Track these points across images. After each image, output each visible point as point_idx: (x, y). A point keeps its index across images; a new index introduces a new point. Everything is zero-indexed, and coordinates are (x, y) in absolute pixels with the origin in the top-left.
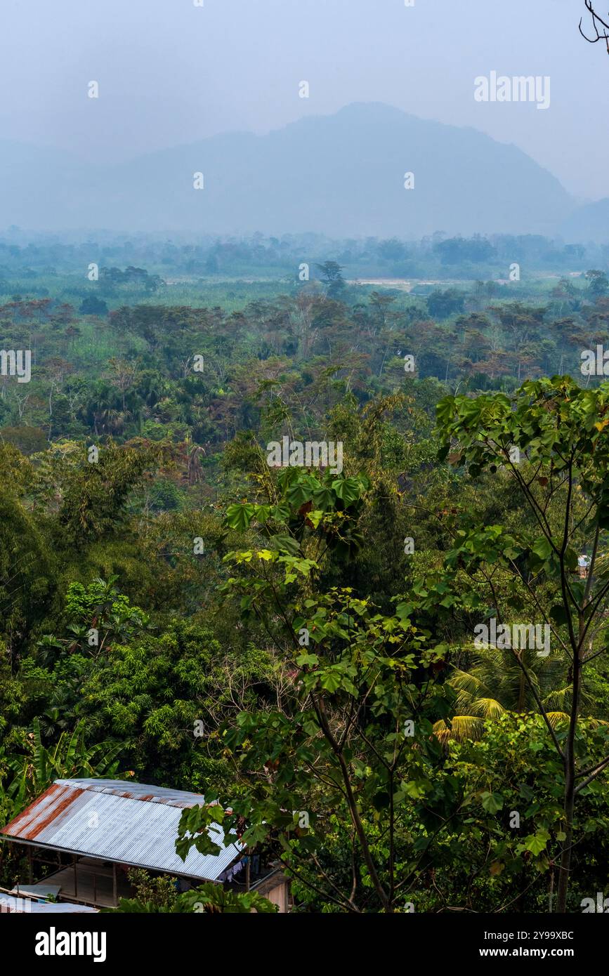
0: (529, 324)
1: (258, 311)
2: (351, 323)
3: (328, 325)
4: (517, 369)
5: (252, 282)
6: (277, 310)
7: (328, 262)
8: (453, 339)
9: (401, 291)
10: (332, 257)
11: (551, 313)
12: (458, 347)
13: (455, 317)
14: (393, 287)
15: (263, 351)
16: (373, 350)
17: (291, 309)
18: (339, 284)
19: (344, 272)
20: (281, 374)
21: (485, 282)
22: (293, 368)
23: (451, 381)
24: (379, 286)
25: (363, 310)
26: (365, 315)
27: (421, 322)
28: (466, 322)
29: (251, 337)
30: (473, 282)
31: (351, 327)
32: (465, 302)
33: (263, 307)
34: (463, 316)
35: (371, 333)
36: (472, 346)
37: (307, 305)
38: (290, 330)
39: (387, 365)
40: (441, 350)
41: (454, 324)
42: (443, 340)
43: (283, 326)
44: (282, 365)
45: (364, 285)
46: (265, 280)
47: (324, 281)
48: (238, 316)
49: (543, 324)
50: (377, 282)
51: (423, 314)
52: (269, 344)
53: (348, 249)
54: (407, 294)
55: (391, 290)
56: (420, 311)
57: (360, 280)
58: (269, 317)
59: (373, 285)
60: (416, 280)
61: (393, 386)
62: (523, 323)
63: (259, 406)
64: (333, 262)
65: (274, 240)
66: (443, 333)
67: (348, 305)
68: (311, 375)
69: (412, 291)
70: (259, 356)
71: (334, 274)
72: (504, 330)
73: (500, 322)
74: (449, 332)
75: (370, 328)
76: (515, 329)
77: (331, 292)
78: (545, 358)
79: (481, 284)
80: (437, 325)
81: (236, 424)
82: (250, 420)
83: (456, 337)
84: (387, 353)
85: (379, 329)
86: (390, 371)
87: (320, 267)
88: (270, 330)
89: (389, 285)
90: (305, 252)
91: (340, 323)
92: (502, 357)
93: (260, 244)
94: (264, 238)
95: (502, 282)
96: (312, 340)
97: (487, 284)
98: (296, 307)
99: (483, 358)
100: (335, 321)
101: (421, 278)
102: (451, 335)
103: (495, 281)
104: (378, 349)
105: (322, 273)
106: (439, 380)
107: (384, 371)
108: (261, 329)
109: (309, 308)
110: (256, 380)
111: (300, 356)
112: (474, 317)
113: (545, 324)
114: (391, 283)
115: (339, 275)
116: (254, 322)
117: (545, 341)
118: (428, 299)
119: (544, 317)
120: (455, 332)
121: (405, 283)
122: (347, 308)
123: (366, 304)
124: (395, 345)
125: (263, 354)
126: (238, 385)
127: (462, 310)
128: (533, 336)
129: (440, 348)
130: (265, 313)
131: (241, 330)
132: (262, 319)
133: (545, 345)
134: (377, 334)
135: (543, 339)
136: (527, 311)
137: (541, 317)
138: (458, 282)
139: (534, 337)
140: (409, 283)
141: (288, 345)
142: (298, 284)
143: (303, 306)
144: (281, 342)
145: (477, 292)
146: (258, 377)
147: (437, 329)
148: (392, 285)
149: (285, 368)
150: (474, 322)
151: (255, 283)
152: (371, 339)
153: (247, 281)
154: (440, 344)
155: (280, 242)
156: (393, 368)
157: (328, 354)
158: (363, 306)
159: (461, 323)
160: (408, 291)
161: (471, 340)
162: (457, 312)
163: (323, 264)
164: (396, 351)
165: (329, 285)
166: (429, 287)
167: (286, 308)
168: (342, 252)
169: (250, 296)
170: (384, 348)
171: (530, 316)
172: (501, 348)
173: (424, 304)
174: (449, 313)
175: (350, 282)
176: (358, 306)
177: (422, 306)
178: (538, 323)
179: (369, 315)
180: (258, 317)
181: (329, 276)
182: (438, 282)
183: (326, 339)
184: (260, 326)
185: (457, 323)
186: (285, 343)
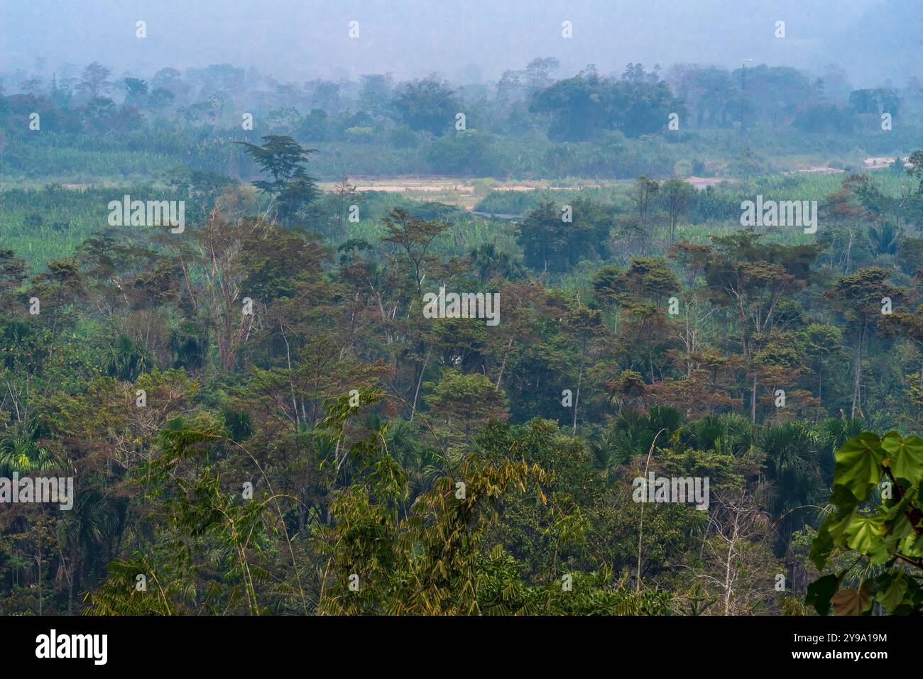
0: (775, 285)
1: (106, 261)
2: (338, 288)
3: (282, 293)
4: (748, 394)
5: (83, 188)
6: (153, 256)
7: (273, 138)
8: (588, 325)
9: (454, 208)
10: (280, 125)
11: (825, 259)
12: (603, 343)
13: (589, 271)
14: (430, 200)
15: (120, 360)
16: (393, 354)
17: (189, 256)
18: (302, 192)
19: (311, 163)
20: (171, 417)
21: (662, 183)
22: (198, 400)
23: (588, 429)
24: (398, 195)
25: (362, 255)
26: (370, 268)
27: (507, 282)
28: (620, 283)
29: (89, 326)
30: (630, 184)
31: (337, 299)
32: (613, 232)
33: (121, 250)
34: (611, 267)
35: (386, 312)
36: (638, 342)
37: (229, 243)
38: (187, 308)
39: (430, 391)
40: (561, 353)
41: (590, 289)
42: (564, 329)
43: (170, 298)
44: (175, 394)
45: (363, 193)
46: (115, 185)
47: (262, 185)
48: (62, 272)
49: (809, 284)
50: (391, 187)
51: (510, 263)
52: (135, 340)
53: (317, 107)
54: (468, 216)
55: (428, 205)
56: (506, 258)
57: (350, 181)
58: (135, 273)
59: (384, 193)
60: (488, 181)
61: (444, 442)
62: (760, 283)
63: (120, 494)
64: (285, 138)
65: (135, 86)
66: (564, 308)
67: (328, 242)
68: (245, 418)
69: (480, 208)
70: (112, 371)
71: (290, 167)
72: (714, 303)
73: (701, 281)
74: (580, 308)
75: (384, 299)
76: (741, 297)
77: (284, 211)
78: (817, 367)
79: (653, 188)
80: (549, 291)
81: (60, 539)
82: (97, 532)
83: (597, 320)
84: (428, 359)
85: (405, 301)
86: (441, 406)
87: (255, 150)
88: (136, 307)
89: (422, 193)
90: (212, 114)
91: (314, 287)
92: (714, 368)
93: (102, 93)
94: (108, 79)
95: (699, 184)
96: (240, 332)
97: (665, 189)
98: (202, 251)
99: (666, 370)
100: (300, 284)
101: (502, 176)
102: (583, 315)
103: (686, 181)
104: (406, 352)
105: (259, 166)
106: (560, 425)
107: (423, 407)
108: (117, 305)
109: (233, 252)
110: (109, 429)
111: (212, 371)
112: (639, 269)
113: (814, 285)
114: (426, 189)
115: (301, 170)
116: (97, 287)
117: (814, 327)
118: (522, 227)
119: (812, 267)
120: (593, 307)
121: (461, 187)
122: (325, 250)
123: (370, 241)
124: (447, 339)
125: (120, 367)
126: (65, 443)
127: (605, 254)
128: (784, 317)
129: (559, 347)
130: (123, 265)
131: (68, 309)
132: (117, 281)
133: (816, 337)
134: (400, 314)
135: (811, 321)
136: (772, 254)
137: (806, 267)
138: (592, 184)
139: (789, 319)
140: (471, 189)
141: (181, 344)
142: (198, 193)
143: (218, 246)
144: (165, 338)
145: (643, 207)
146: (116, 423)
147: (551, 302)
148: (434, 194)
149: (181, 402)
150: (640, 281)
151: (90, 192)
152: (387, 326)
153: (71, 187)
154: (557, 339)
155: (149, 90)
156: (447, 397)
157: (284, 365)
158: (363, 245)
159: (606, 284)
160: (469, 208)
161: (633, 326)
162: (592, 258)
163: (259, 144)
164: (449, 354)
165: (274, 197)
166: (520, 200)
167: (177, 253)
168: (305, 112)
169: (80, 223)
170: (421, 348)
171: (777, 266)
172: (707, 345)
173: (512, 240)
174: (573, 261)
175: (327, 187)
176: (350, 245)
177: (506, 245)
178: (801, 282)
179: (380, 268)
180: (106, 275)
181: (275, 172)
182: (543, 185)
183: (277, 329)
184: (113, 296)
185: (598, 286)
186: (173, 339)
